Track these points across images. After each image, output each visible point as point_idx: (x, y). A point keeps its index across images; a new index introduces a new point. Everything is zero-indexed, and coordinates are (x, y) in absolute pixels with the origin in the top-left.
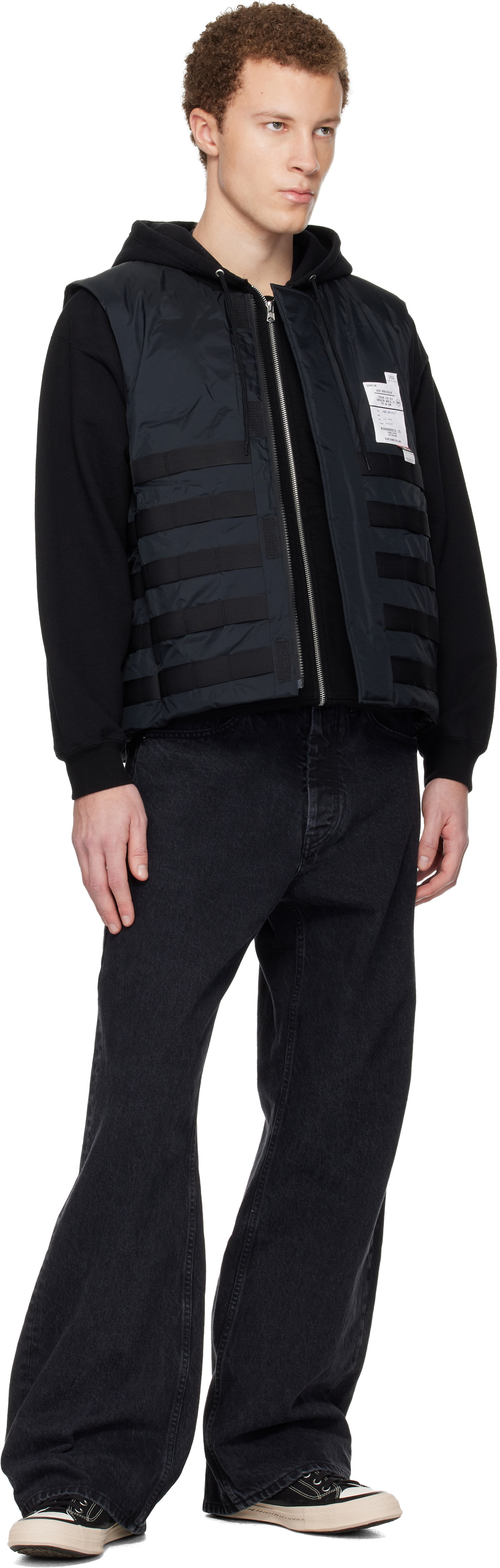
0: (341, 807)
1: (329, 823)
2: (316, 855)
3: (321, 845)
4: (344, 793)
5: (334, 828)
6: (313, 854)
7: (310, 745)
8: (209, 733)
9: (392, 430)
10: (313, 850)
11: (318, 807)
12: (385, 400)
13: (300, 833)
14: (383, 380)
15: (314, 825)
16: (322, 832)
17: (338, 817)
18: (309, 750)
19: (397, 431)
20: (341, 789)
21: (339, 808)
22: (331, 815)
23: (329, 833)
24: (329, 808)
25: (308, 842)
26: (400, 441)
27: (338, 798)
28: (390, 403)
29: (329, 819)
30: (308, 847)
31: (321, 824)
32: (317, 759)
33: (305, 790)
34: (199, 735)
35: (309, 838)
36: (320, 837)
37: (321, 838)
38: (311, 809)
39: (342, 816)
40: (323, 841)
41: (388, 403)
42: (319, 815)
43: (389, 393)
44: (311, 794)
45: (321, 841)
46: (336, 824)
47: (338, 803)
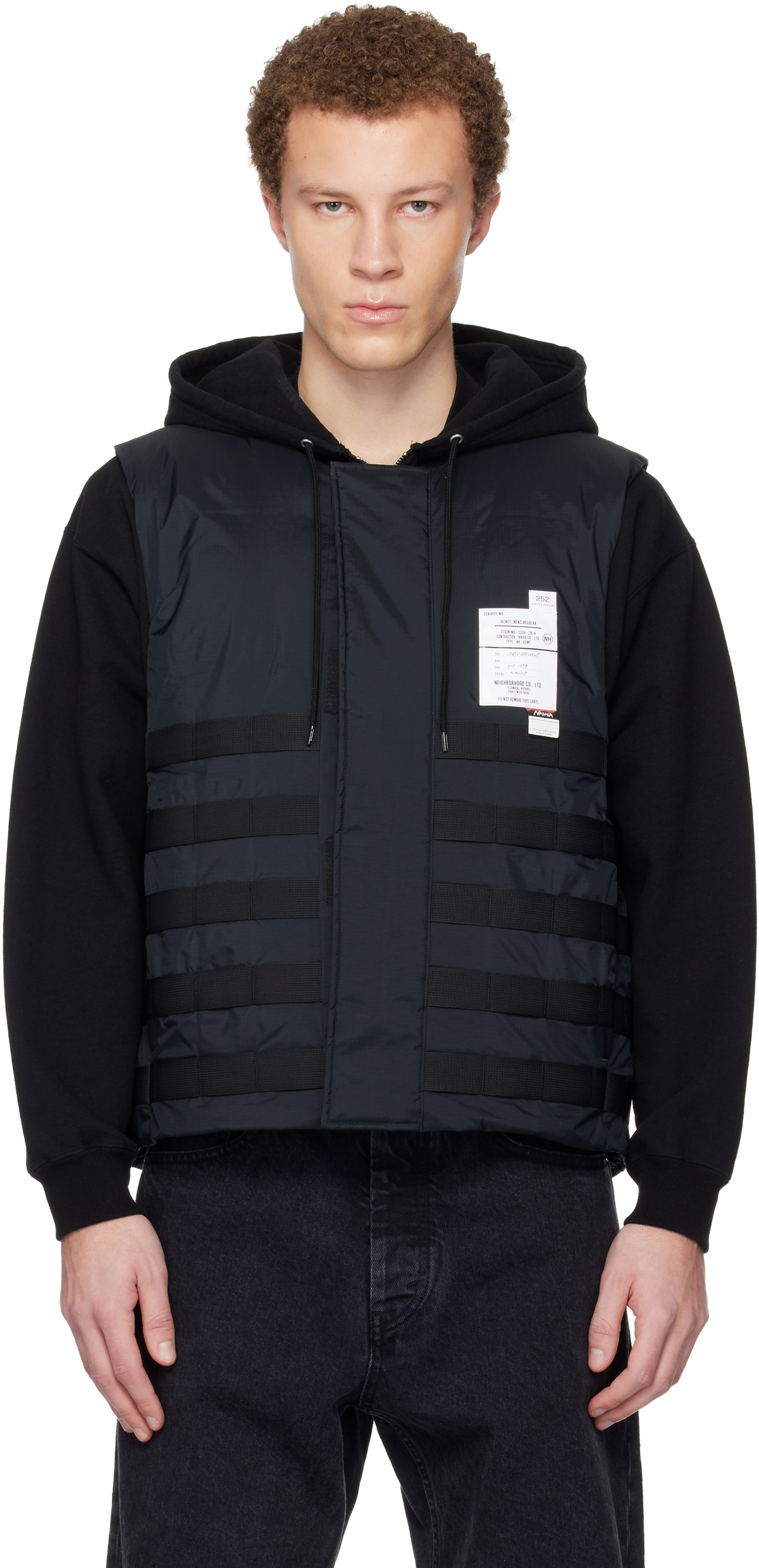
0: (432, 1264)
1: (410, 1292)
2: (398, 1341)
3: (404, 1327)
4: (439, 1244)
5: (422, 1298)
6: (392, 1340)
7: (372, 1172)
8: (214, 1154)
9: (521, 683)
10: (389, 1334)
11: (387, 1267)
12: (517, 636)
13: (364, 1311)
15: (382, 1297)
16: (399, 1306)
17: (427, 1282)
18: (372, 1180)
19: (532, 685)
20: (433, 1238)
21: (429, 1267)
22: (412, 1280)
23: (413, 1307)
24: (408, 1269)
25: (377, 1322)
26: (533, 702)
27: (428, 1252)
28: (527, 640)
29: (409, 1286)
30: (377, 1330)
31: (395, 1295)
32: (387, 1193)
33: (368, 1242)
34: (201, 1156)
35: (378, 1317)
36: (398, 1313)
37: (398, 1317)
38: (378, 1272)
39: (436, 1279)
40: (406, 1320)
41: (522, 640)
42: (390, 1281)
43: (531, 625)
44: (378, 1249)
45: (400, 1320)
46: (425, 1292)
47: (428, 1259)
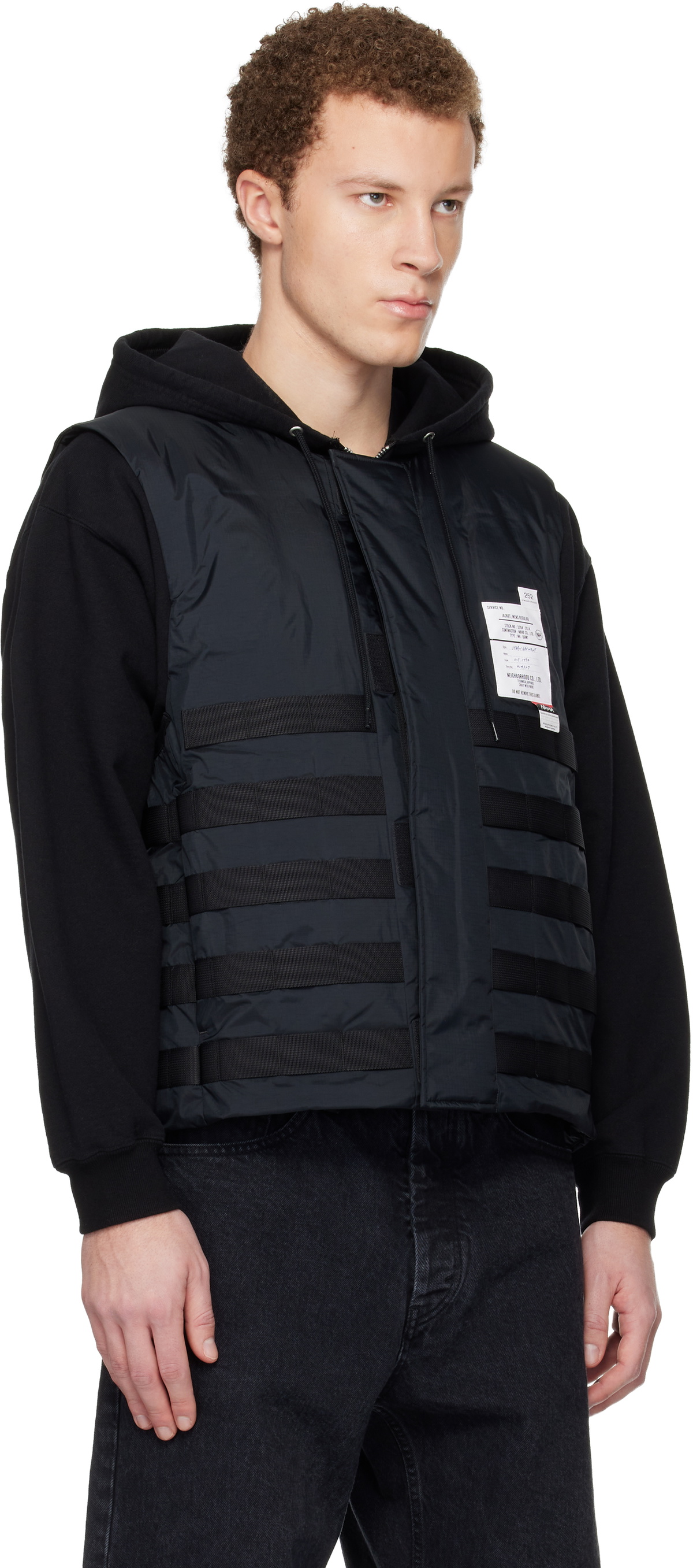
0: (465, 1259)
1: (447, 1286)
2: (427, 1334)
3: (435, 1320)
4: (468, 1238)
5: (455, 1292)
6: (421, 1333)
7: (412, 1166)
8: (256, 1147)
9: (527, 677)
10: (421, 1328)
11: (430, 1262)
12: (517, 630)
13: (404, 1304)
14: (516, 600)
15: (425, 1292)
16: (435, 1300)
17: (461, 1276)
18: (413, 1174)
19: (535, 679)
20: (462, 1232)
21: (461, 1261)
22: (449, 1274)
23: (447, 1300)
24: (446, 1263)
25: (415, 1316)
26: (537, 696)
27: (459, 1245)
28: (525, 635)
29: (447, 1280)
30: (413, 1323)
31: (435, 1289)
32: (426, 1187)
33: (410, 1235)
34: (241, 1149)
35: (417, 1311)
36: (433, 1307)
37: (433, 1310)
38: (420, 1267)
39: (467, 1273)
40: (438, 1314)
41: (521, 635)
42: (433, 1274)
43: (525, 620)
44: (420, 1242)
45: (434, 1313)
46: (458, 1286)
47: (460, 1253)
